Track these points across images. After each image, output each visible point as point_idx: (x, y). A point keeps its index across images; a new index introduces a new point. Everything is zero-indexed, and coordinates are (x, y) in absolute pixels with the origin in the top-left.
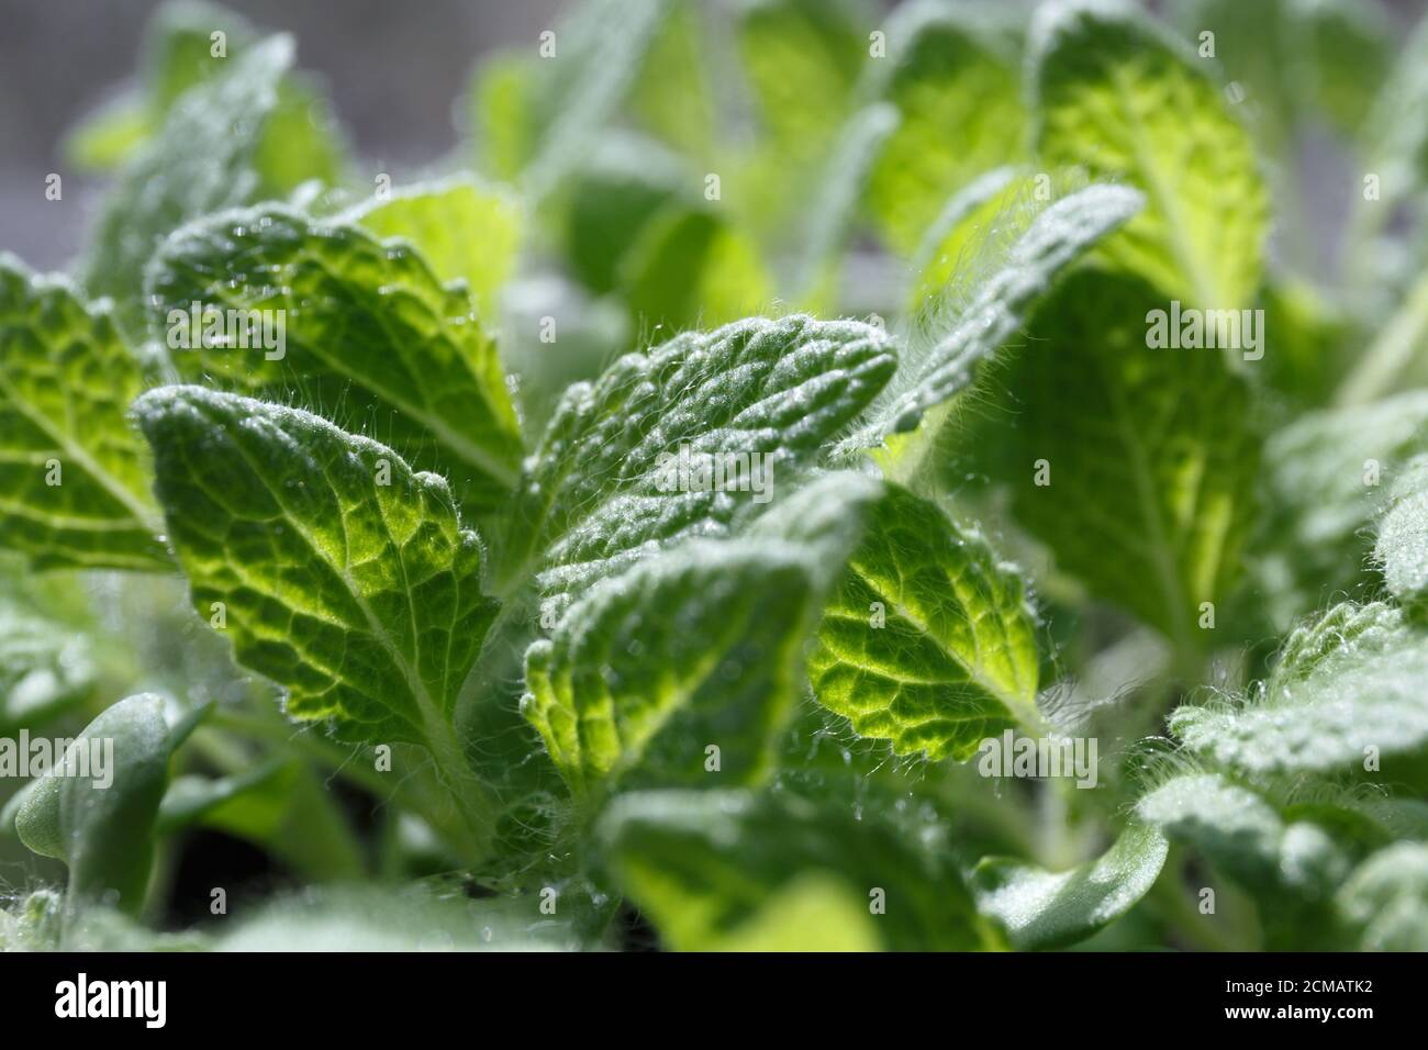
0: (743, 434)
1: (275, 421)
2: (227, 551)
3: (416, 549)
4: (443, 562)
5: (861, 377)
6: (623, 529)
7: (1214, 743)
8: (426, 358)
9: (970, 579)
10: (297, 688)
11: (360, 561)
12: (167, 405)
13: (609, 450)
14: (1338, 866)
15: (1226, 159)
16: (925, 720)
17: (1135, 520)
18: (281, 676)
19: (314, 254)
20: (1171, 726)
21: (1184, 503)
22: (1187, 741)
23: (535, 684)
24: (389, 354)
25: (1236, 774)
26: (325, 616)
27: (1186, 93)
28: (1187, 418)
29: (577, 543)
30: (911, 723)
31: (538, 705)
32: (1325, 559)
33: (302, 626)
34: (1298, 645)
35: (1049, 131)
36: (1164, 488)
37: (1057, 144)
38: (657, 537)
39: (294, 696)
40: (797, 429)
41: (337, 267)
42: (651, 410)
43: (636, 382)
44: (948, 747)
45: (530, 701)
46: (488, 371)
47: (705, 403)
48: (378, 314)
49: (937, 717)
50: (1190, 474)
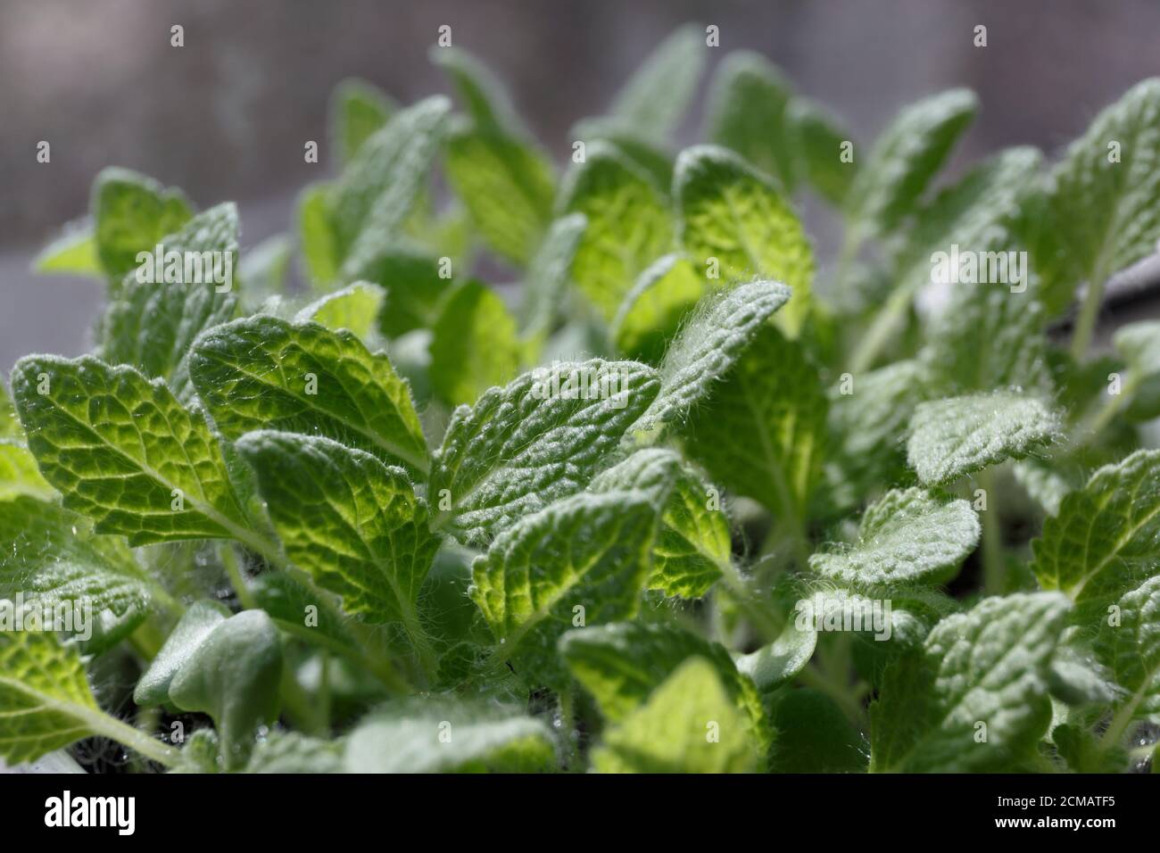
0: (576, 430)
1: (315, 446)
2: (303, 523)
3: (393, 510)
4: (408, 517)
5: (643, 393)
6: (510, 488)
7: (841, 572)
8: (365, 396)
9: (693, 496)
10: (347, 596)
11: (365, 521)
12: (258, 443)
13: (490, 442)
14: (920, 630)
15: (788, 237)
16: (680, 577)
17: (759, 451)
18: (338, 590)
19: (294, 341)
20: (812, 565)
21: (786, 439)
22: (824, 572)
23: (479, 579)
24: (344, 397)
25: (857, 588)
26: (352, 554)
27: (764, 201)
28: (784, 390)
29: (480, 497)
30: (674, 579)
31: (480, 591)
32: (862, 463)
33: (343, 561)
34: (871, 514)
35: (690, 228)
36: (774, 432)
37: (696, 237)
38: (535, 490)
39: (346, 601)
40: (609, 424)
41: (309, 348)
42: (514, 418)
43: (500, 404)
44: (693, 590)
45: (474, 589)
46: (402, 401)
47: (548, 412)
48: (335, 374)
49: (686, 575)
50: (788, 423)
